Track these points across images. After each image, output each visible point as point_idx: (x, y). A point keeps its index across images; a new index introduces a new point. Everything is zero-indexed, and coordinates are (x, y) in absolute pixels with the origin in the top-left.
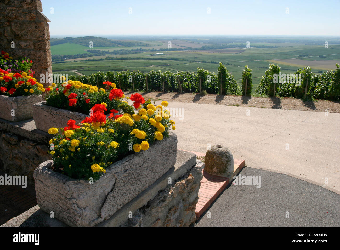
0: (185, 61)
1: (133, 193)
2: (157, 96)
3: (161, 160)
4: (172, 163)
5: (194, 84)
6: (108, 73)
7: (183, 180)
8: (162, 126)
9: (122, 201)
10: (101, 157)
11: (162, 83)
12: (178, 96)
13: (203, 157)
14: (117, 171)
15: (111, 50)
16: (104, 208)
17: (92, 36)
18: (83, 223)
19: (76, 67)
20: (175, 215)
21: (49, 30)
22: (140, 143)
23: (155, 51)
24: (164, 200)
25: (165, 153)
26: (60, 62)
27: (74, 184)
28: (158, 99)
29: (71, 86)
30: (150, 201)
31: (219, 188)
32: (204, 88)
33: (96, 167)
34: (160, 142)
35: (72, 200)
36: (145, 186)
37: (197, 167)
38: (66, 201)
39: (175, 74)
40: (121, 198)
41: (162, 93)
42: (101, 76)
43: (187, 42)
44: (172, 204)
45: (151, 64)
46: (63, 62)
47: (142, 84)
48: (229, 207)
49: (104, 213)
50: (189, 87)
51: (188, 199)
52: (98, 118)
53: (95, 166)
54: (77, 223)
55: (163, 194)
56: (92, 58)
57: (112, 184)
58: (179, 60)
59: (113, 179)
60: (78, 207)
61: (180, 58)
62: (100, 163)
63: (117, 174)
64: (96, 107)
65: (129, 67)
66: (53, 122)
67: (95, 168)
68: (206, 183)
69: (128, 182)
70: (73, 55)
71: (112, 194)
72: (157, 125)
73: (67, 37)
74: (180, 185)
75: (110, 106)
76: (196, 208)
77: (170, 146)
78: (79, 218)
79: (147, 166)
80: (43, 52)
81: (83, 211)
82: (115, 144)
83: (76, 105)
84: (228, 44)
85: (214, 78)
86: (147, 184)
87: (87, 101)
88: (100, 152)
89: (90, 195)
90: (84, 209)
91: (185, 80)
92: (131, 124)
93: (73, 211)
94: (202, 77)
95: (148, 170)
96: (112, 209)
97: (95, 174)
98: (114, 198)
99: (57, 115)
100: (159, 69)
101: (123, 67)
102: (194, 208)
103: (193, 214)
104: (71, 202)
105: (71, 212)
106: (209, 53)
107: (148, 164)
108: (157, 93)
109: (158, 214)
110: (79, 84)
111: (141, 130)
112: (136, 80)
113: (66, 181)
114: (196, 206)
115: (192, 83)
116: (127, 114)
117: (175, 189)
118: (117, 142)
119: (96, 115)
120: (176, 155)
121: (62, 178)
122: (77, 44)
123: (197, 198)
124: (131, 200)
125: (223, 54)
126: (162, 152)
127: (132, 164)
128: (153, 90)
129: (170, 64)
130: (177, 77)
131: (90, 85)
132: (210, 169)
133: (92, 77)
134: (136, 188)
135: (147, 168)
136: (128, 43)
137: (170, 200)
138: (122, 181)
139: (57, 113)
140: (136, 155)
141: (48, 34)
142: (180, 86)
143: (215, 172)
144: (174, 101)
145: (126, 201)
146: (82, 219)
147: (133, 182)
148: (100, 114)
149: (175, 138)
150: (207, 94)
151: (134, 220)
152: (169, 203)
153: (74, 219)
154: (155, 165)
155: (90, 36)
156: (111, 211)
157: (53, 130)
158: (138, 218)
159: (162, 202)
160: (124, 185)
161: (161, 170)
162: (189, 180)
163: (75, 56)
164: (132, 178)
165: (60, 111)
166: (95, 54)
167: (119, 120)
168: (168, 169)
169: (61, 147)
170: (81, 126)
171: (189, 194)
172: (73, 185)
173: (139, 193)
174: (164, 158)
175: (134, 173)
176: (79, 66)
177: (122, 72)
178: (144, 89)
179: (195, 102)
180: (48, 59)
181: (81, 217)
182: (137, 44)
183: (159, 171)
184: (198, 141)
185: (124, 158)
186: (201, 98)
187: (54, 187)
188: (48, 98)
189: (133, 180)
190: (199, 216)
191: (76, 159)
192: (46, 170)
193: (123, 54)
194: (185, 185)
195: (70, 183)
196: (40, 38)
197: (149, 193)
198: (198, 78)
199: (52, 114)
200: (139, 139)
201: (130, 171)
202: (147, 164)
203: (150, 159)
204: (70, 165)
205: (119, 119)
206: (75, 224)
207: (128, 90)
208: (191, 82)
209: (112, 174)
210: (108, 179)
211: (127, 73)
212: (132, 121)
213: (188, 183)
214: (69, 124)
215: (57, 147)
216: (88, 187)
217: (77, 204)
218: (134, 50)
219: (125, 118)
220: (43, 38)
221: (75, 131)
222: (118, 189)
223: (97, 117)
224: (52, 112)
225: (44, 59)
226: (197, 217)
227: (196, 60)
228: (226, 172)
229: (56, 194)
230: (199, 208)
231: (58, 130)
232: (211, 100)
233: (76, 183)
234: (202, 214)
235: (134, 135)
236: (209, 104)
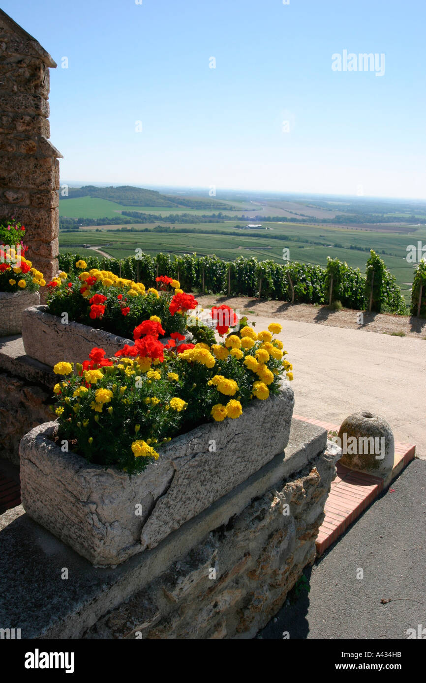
0: (301, 242)
1: (203, 498)
2: (246, 306)
3: (261, 439)
4: (280, 444)
5: (318, 287)
6: (159, 257)
7: (299, 479)
8: (268, 372)
9: (183, 514)
10: (150, 426)
11: (257, 282)
12: (287, 309)
13: (332, 432)
14: (178, 456)
15: (165, 214)
16: (149, 527)
17: (132, 187)
18: (107, 552)
19: (99, 240)
20: (279, 547)
21: (59, 172)
22: (225, 404)
23: (247, 219)
24: (262, 516)
25: (268, 425)
26: (71, 230)
27: (96, 475)
28: (249, 312)
29: (95, 280)
30: (235, 517)
31: (364, 498)
32: (337, 296)
33: (141, 447)
34: (262, 403)
35: (91, 505)
36: (228, 487)
37: (327, 455)
38: (77, 506)
39: (283, 267)
40: (181, 507)
41: (257, 300)
42: (145, 261)
43: (307, 206)
44: (275, 526)
45: (236, 245)
46: (76, 230)
47: (219, 280)
48: (382, 538)
49: (147, 535)
50: (308, 293)
51: (304, 517)
52: (150, 350)
53: (139, 445)
54: (95, 551)
55: (261, 505)
56: (129, 227)
57: (166, 479)
58: (290, 240)
59: (168, 470)
60: (100, 520)
61: (293, 237)
62: (150, 439)
63: (177, 461)
64: (144, 326)
65: (196, 247)
66: (58, 345)
67: (138, 448)
68: (338, 486)
69: (197, 477)
70: (95, 219)
71: (165, 500)
72: (259, 369)
73: (88, 185)
74: (293, 489)
75: (167, 323)
76: (318, 535)
77: (280, 411)
78: (100, 541)
79: (234, 448)
80: (46, 211)
81: (109, 528)
82: (179, 403)
83: (103, 317)
84: (385, 216)
85: (358, 278)
86: (231, 482)
87: (124, 311)
88: (151, 418)
89: (124, 498)
90: (110, 526)
91: (301, 278)
92: (210, 364)
93: (90, 527)
94: (335, 276)
95: (235, 457)
96: (162, 529)
97: (139, 460)
98: (169, 507)
99: (67, 332)
100: (254, 255)
101: (185, 246)
102: (315, 536)
103: (311, 546)
104: (87, 510)
105: (85, 529)
106: (348, 230)
107: (236, 444)
108: (246, 300)
109: (248, 544)
110: (110, 277)
111: (228, 379)
112: (209, 272)
113: (80, 468)
114: (318, 531)
115: (315, 286)
116: (203, 344)
117: (283, 497)
118: (182, 398)
119: (146, 343)
120: (289, 428)
121: (73, 461)
122: (104, 199)
123: (322, 516)
124: (198, 512)
125: (374, 234)
126: (264, 422)
127: (207, 444)
128: (240, 294)
129: (273, 247)
130: (287, 273)
131: (131, 281)
132: (346, 457)
133: (127, 262)
134: (210, 490)
135: (234, 451)
136: (197, 202)
137: (273, 518)
138: (186, 475)
139: (67, 330)
140: (214, 426)
141: (57, 180)
142: (291, 290)
143: (356, 465)
144: (279, 318)
145: (190, 513)
146: (104, 544)
147: (205, 478)
148: (153, 341)
149: (291, 396)
150: (342, 308)
151: (202, 553)
152: (270, 524)
153: (89, 542)
154: (249, 446)
155: (129, 185)
156: (161, 532)
157: (63, 366)
158: (210, 550)
159: (257, 521)
160: (189, 484)
161: (259, 458)
162: (312, 479)
163: (99, 222)
164: (204, 470)
165: (72, 326)
166: (137, 219)
167: (188, 354)
168: (273, 456)
169: (75, 401)
170: (116, 361)
171: (308, 508)
172: (93, 476)
173: (215, 500)
174: (267, 435)
175: (209, 461)
176: (104, 240)
177: (183, 256)
178: (223, 291)
179: (319, 322)
180: (54, 225)
181: (103, 541)
182: (214, 206)
183: (255, 459)
184: (322, 399)
185: (192, 429)
186: (330, 314)
187: (57, 477)
188: (51, 299)
189: (206, 474)
190: (322, 550)
191: (103, 427)
192: (44, 441)
193: (186, 222)
194: (303, 490)
195: (87, 472)
196: (42, 187)
197: (234, 500)
198: (327, 277)
199: (57, 330)
200: (224, 395)
201: (203, 456)
202: (234, 445)
203: (242, 435)
204: (91, 439)
205: (186, 353)
206: (91, 553)
207: (192, 289)
208: (313, 283)
209: (168, 461)
210: (161, 469)
211: (192, 259)
212: (211, 359)
213: (308, 486)
214: (92, 355)
215: (68, 401)
216: (122, 484)
217: (98, 515)
218: (207, 217)
219: (200, 353)
220: (48, 187)
221: (104, 372)
222: (177, 490)
223: (147, 346)
224: (57, 326)
225: (46, 224)
226: (318, 552)
227: (322, 242)
228: (379, 467)
229: (59, 490)
230: (323, 534)
231: (72, 368)
232: (350, 320)
233: (99, 474)
234: (327, 547)
235: (213, 386)
236: (345, 327)
